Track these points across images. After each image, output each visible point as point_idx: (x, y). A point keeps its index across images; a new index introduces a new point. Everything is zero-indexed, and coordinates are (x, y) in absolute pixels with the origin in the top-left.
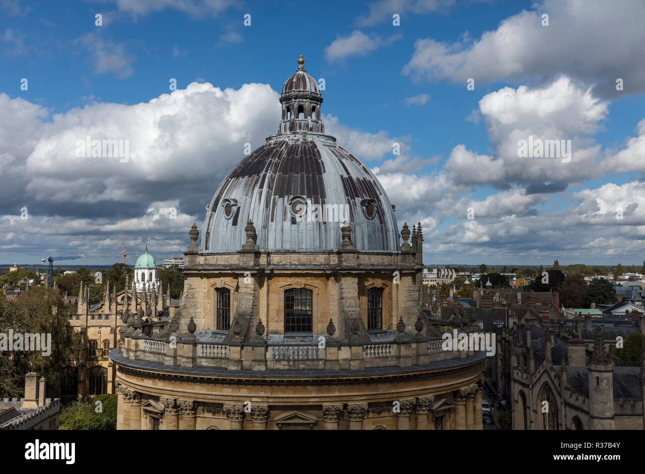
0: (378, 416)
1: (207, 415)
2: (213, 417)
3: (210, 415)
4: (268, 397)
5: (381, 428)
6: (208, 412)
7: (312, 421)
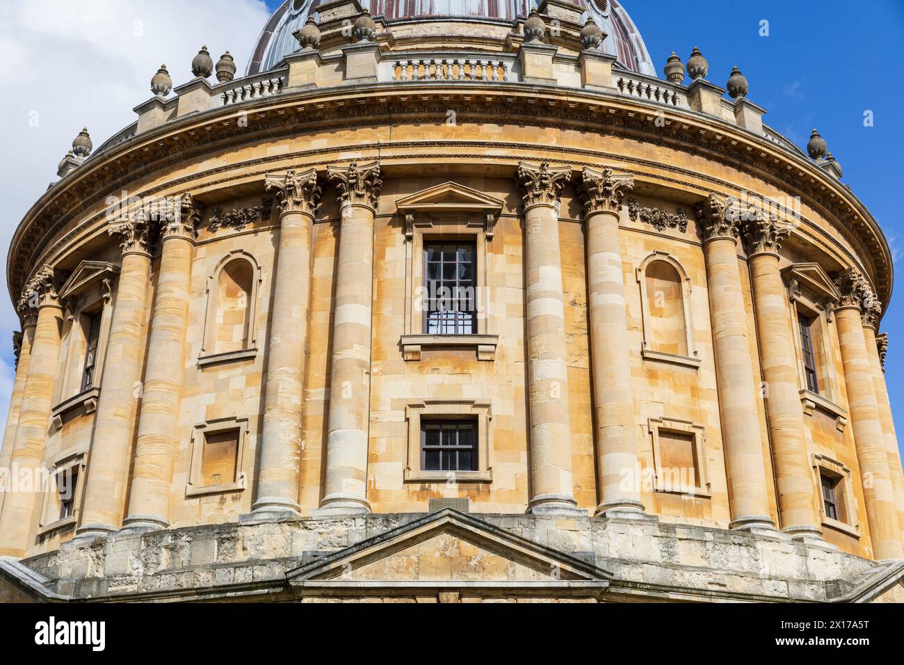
0: (657, 231)
1: (221, 232)
2: (237, 232)
3: (231, 231)
4: (378, 146)
5: (665, 258)
6: (224, 226)
7: (492, 205)
